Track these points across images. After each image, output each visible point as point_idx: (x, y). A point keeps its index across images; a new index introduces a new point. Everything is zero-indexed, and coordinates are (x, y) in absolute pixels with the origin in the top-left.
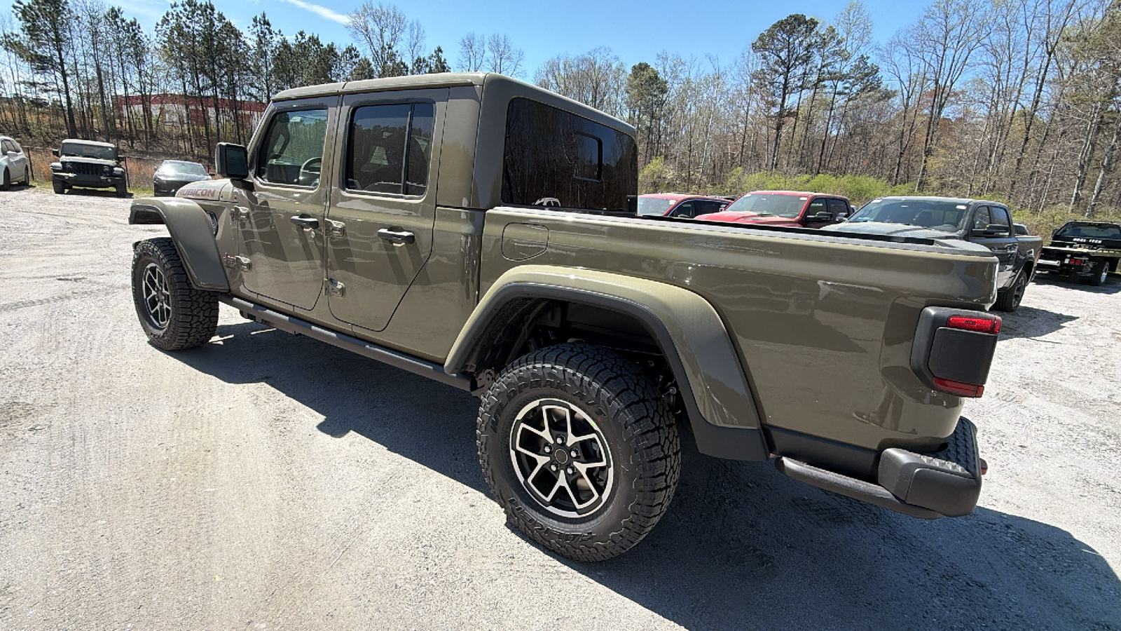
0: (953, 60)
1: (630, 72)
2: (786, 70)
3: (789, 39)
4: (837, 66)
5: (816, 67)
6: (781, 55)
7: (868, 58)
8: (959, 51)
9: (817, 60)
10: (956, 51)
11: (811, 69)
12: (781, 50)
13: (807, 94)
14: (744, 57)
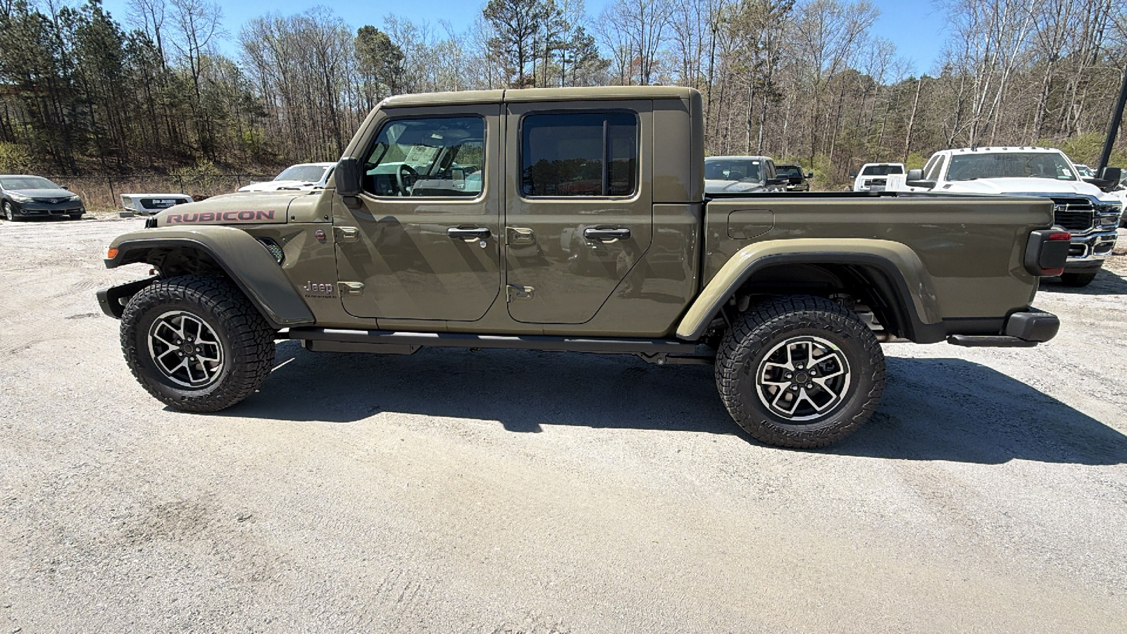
0: (650, 35)
1: (356, 35)
2: (518, 38)
3: (516, 8)
4: (561, 35)
5: (544, 36)
6: (511, 23)
7: (584, 29)
8: (654, 27)
9: (543, 29)
10: (651, 27)
11: (539, 39)
12: (511, 19)
13: (539, 61)
14: (476, 24)
